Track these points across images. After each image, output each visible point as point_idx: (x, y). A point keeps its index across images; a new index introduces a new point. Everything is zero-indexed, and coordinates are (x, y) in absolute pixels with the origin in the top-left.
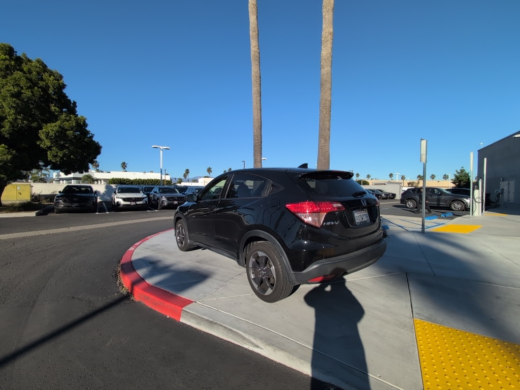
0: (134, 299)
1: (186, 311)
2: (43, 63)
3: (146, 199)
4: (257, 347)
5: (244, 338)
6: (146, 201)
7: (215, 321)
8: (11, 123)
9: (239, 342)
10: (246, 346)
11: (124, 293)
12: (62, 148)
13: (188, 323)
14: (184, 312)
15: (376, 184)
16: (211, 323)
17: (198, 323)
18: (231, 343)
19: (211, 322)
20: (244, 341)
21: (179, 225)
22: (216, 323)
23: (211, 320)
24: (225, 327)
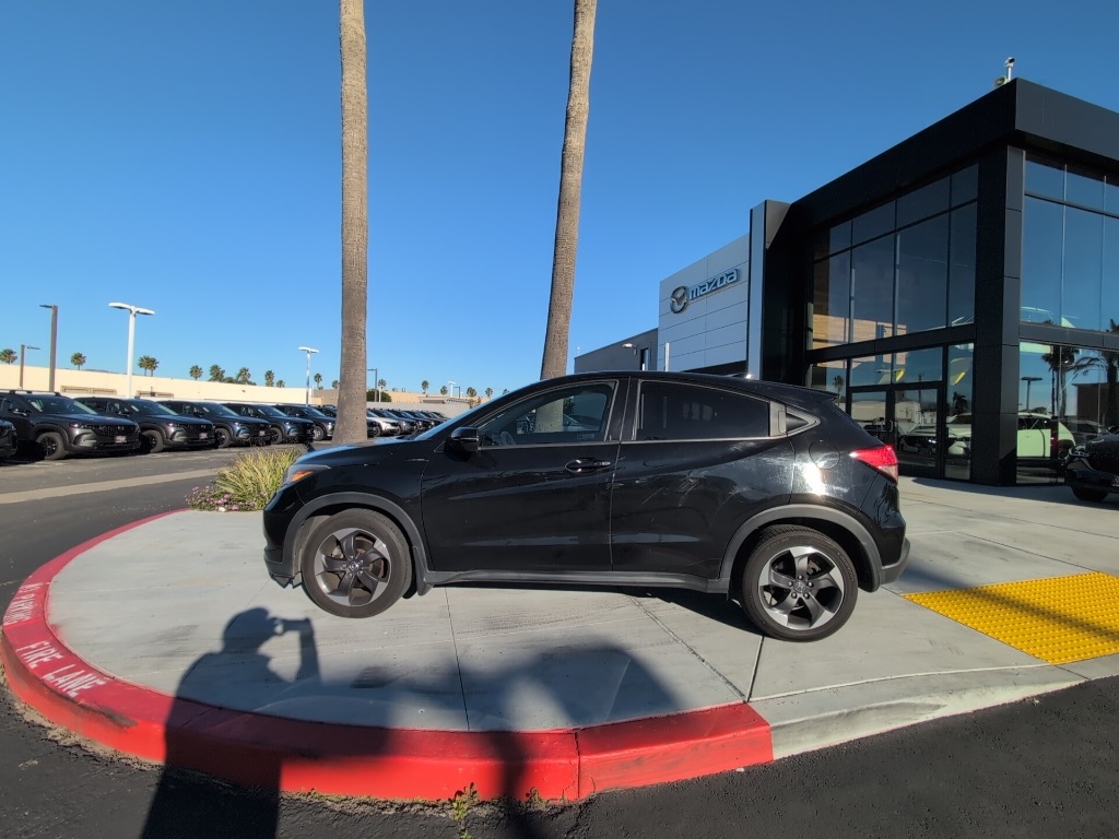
0: (559, 803)
1: (784, 726)
4: (938, 707)
5: (914, 707)
7: (855, 709)
9: (910, 719)
10: (922, 719)
11: (483, 812)
13: (797, 750)
14: (778, 731)
15: (425, 402)
16: (849, 717)
17: (824, 734)
18: (903, 729)
19: (849, 714)
20: (917, 712)
21: (340, 534)
22: (859, 711)
23: (846, 711)
24: (877, 708)
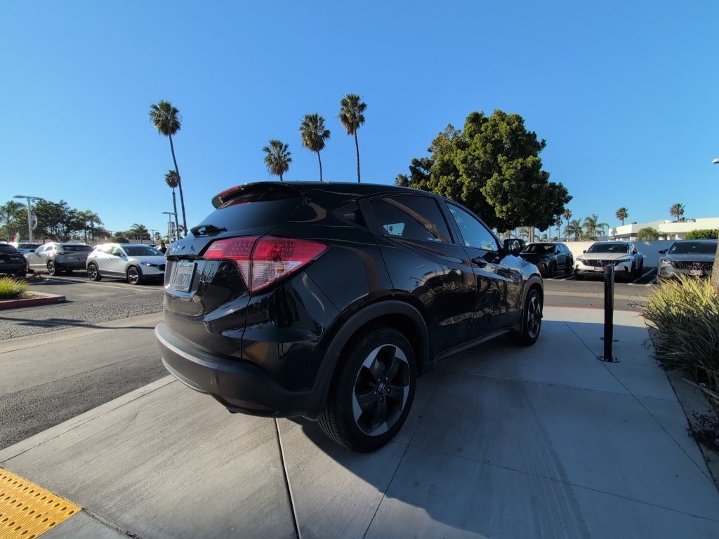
2: (501, 112)
3: (629, 265)
6: (626, 268)
8: (468, 187)
12: (504, 202)
